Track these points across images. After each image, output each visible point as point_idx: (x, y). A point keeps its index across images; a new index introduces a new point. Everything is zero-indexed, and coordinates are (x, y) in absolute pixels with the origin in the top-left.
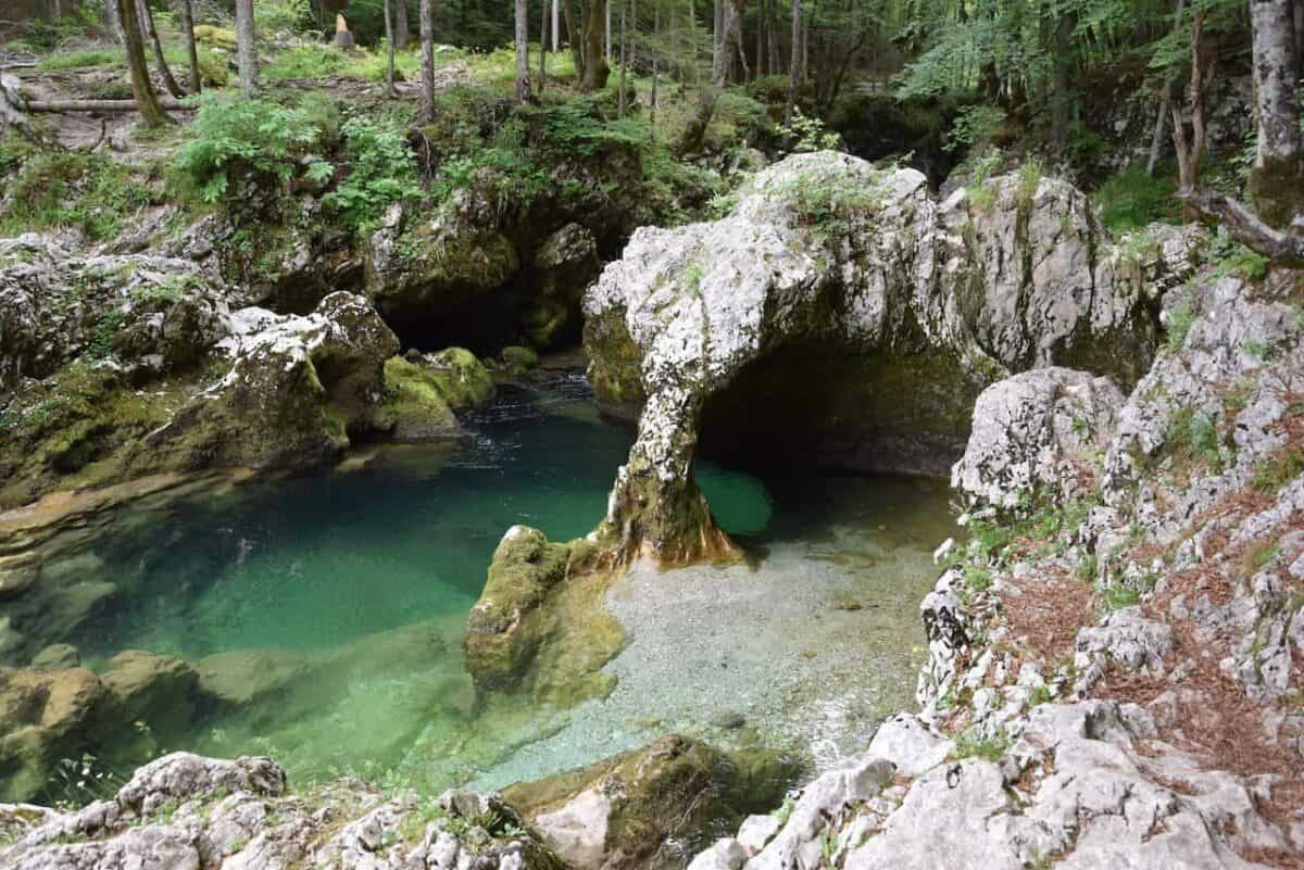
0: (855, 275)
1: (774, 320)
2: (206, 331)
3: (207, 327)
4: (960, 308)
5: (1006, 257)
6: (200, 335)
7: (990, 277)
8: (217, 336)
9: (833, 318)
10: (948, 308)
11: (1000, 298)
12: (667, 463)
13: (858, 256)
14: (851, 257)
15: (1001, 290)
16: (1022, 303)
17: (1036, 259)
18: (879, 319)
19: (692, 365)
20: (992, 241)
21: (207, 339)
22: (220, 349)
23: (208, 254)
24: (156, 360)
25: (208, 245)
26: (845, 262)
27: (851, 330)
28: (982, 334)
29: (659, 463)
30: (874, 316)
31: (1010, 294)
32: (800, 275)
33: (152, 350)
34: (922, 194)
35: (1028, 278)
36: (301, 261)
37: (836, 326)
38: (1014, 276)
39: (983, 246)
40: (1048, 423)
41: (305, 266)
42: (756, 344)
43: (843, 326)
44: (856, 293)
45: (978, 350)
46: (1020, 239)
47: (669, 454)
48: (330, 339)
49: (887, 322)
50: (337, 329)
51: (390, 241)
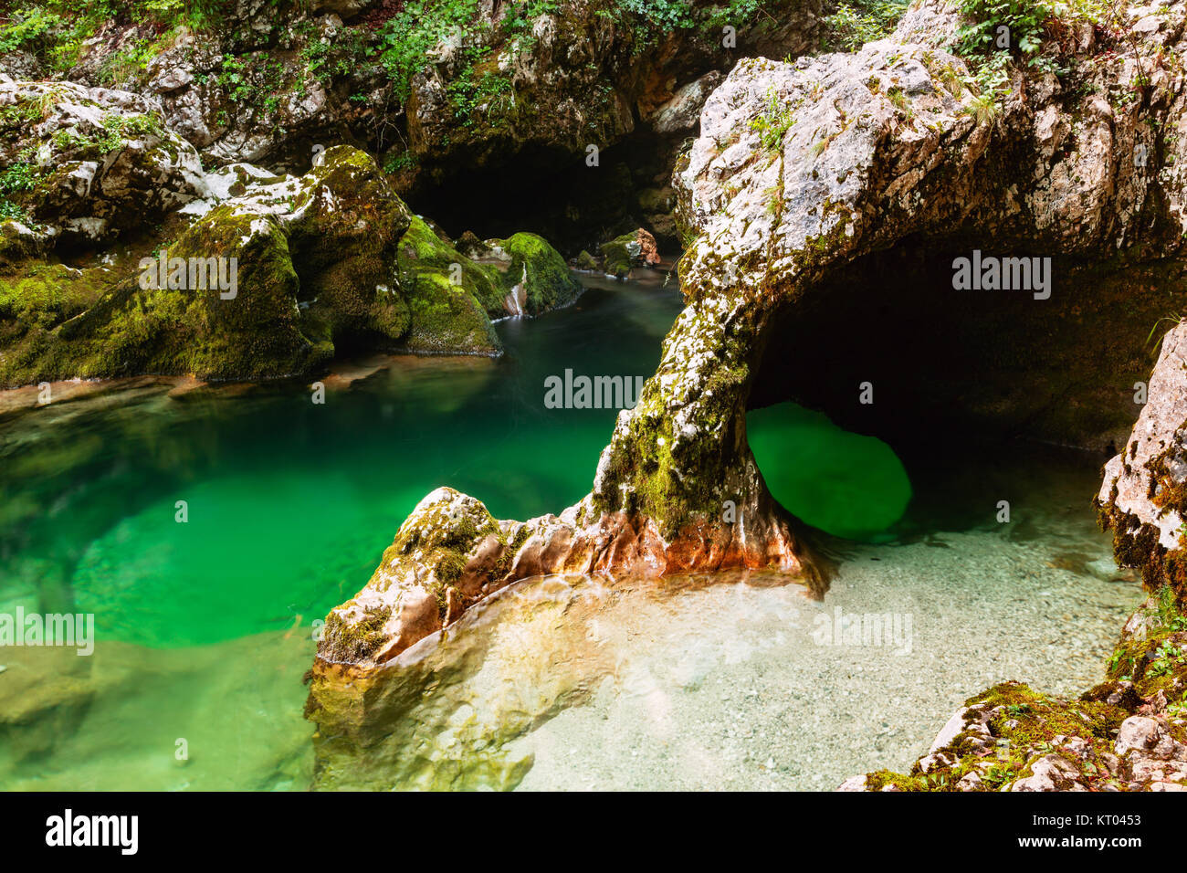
0: (1058, 127)
1: (889, 193)
2: (166, 191)
3: (165, 185)
6: (157, 196)
8: (180, 197)
9: (1010, 197)
12: (688, 410)
13: (1071, 97)
14: (1055, 99)
18: (1093, 202)
19: (751, 261)
21: (168, 201)
22: (186, 216)
23: (185, 89)
24: (92, 226)
25: (183, 76)
26: (1043, 107)
27: (1042, 220)
29: (677, 407)
30: (1084, 196)
33: (86, 210)
36: (311, 106)
37: (1014, 209)
41: (319, 113)
42: (850, 231)
43: (1028, 213)
44: (1055, 159)
47: (693, 396)
48: (316, 208)
49: (1108, 206)
50: (328, 196)
51: (434, 84)
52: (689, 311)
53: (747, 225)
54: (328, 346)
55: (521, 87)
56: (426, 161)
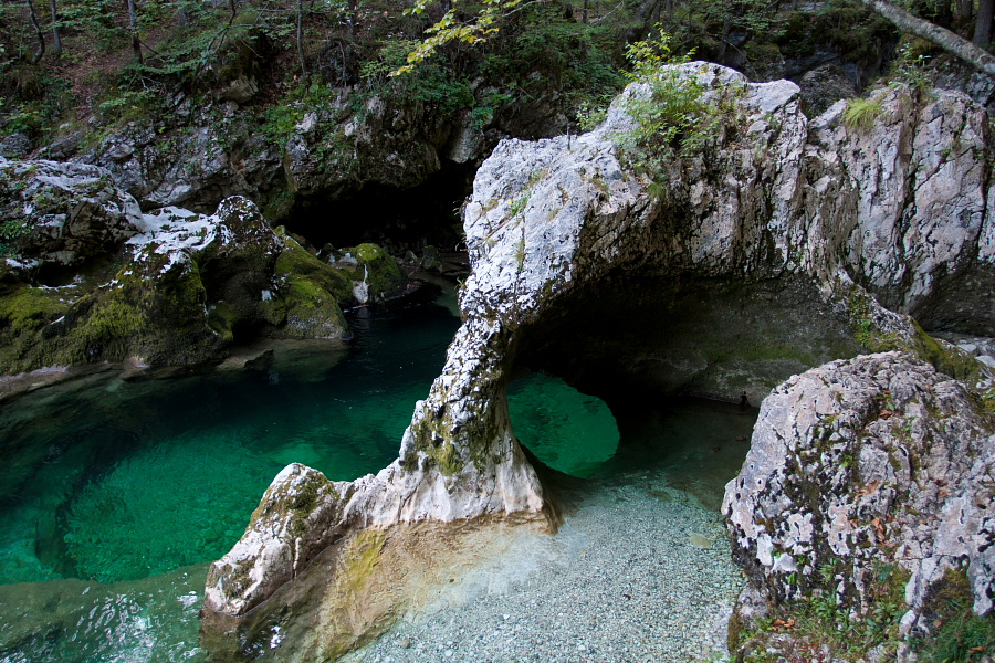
0: (705, 195)
1: (594, 248)
2: (116, 230)
3: (115, 226)
4: (826, 230)
5: (885, 175)
6: (110, 233)
7: (866, 197)
8: (126, 233)
9: (675, 242)
10: (812, 232)
11: (874, 219)
12: (462, 402)
13: (712, 176)
14: (703, 176)
15: (877, 210)
16: (901, 224)
17: (920, 176)
18: (728, 245)
19: (503, 296)
20: (870, 159)
21: (118, 236)
22: (131, 246)
23: (129, 157)
24: (65, 257)
25: (128, 148)
26: (695, 182)
27: (696, 257)
28: (852, 258)
29: (455, 401)
30: (722, 241)
31: (887, 215)
32: (630, 198)
33: (61, 246)
34: (792, 108)
35: (910, 198)
36: (216, 165)
37: (679, 250)
38: (894, 194)
39: (861, 162)
40: (851, 456)
41: (223, 169)
42: (568, 277)
43: (687, 251)
44: (704, 216)
45: (844, 277)
46: (904, 157)
47: (466, 392)
48: (218, 240)
49: (738, 246)
50: (226, 232)
51: (302, 148)
52: (463, 329)
53: (501, 269)
54: (228, 335)
55: (362, 147)
56: (298, 197)
